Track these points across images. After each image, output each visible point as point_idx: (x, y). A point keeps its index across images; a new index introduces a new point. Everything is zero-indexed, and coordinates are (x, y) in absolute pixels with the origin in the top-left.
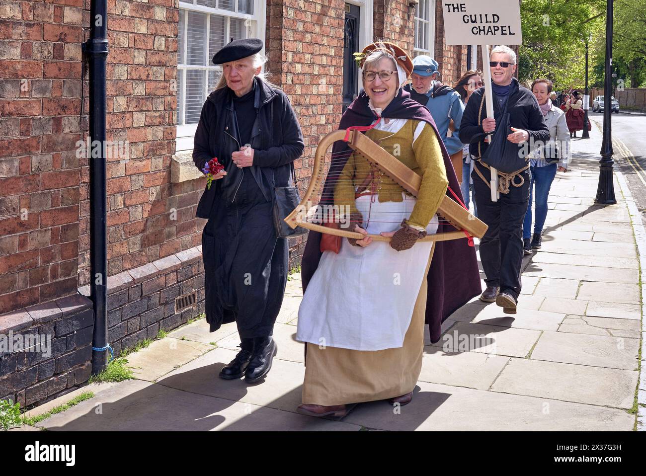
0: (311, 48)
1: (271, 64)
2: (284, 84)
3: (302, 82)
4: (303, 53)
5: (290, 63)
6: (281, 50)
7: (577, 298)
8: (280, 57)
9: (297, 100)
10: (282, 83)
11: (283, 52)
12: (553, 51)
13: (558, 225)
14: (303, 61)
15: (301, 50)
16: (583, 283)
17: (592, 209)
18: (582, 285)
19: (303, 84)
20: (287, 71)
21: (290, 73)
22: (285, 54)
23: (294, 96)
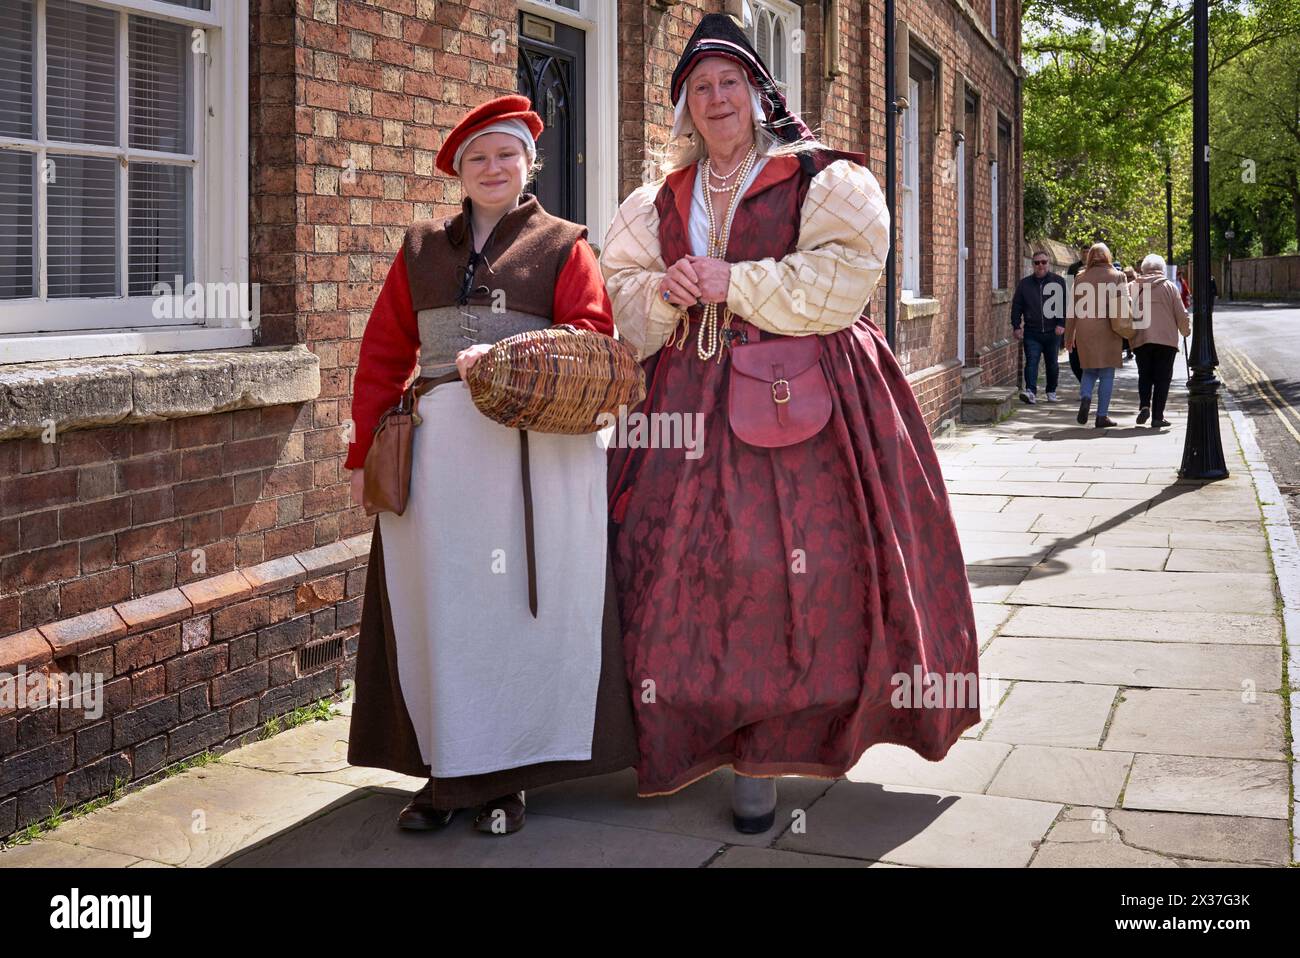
0: (403, 108)
1: (267, 141)
2: (306, 195)
3: (373, 192)
4: (375, 118)
5: (329, 141)
6: (293, 103)
7: (1106, 746)
8: (292, 124)
9: (356, 239)
10: (300, 190)
11: (299, 109)
12: (1104, 185)
13: (1087, 533)
14: (375, 137)
15: (366, 108)
16: (1127, 694)
17: (1170, 492)
18: (1124, 700)
19: (379, 198)
20: (315, 159)
21: (329, 166)
22: (310, 117)
23: (345, 228)
